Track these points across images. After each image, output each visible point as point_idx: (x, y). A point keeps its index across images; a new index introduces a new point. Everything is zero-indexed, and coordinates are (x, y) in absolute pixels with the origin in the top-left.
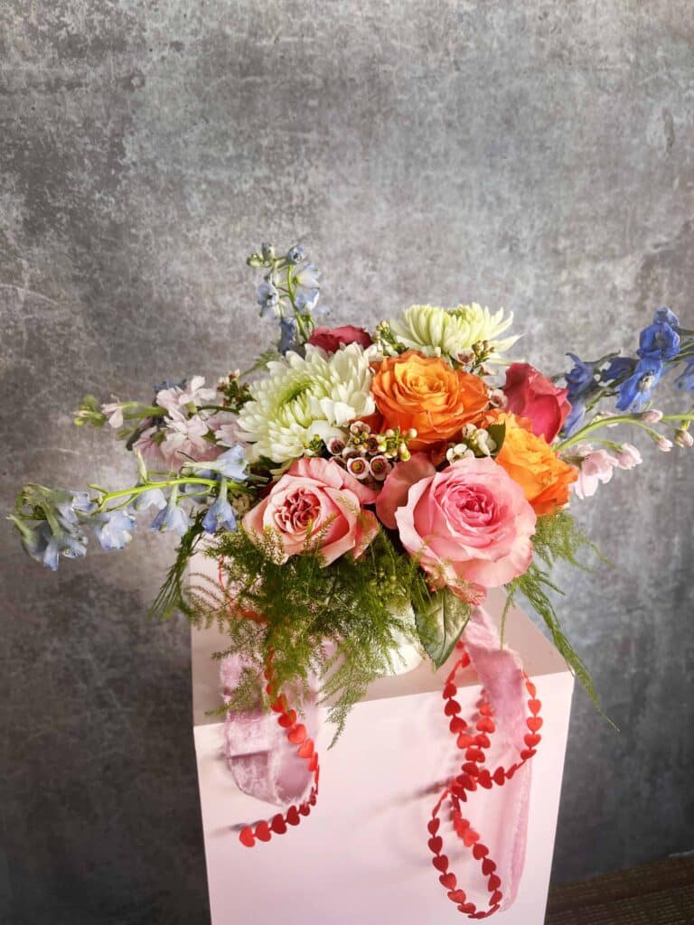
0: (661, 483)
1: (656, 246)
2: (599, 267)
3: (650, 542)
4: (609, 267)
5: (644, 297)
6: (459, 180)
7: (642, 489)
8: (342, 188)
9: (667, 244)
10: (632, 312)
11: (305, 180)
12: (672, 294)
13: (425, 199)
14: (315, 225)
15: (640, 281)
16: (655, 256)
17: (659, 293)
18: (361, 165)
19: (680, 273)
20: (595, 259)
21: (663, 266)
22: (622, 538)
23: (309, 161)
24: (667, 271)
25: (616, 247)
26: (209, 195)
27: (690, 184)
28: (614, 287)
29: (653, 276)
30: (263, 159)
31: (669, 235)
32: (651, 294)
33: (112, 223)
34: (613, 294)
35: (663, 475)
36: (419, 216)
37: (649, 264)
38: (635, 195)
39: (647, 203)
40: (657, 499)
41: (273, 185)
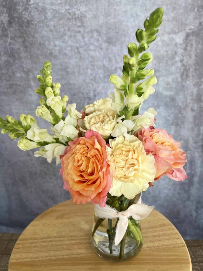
0: (195, 108)
1: (190, 30)
2: (171, 36)
3: (192, 128)
4: (174, 36)
5: (187, 46)
6: (124, 10)
7: (189, 110)
8: (90, 12)
9: (194, 29)
10: (182, 51)
11: (79, 10)
12: (197, 45)
13: (114, 15)
14: (82, 23)
15: (185, 41)
16: (190, 33)
17: (192, 45)
18: (95, 6)
19: (199, 39)
20: (169, 33)
21: (193, 36)
22: (182, 126)
23: (81, 4)
24: (194, 38)
25: (176, 30)
26: (53, 13)
27: (201, 10)
28: (176, 43)
29: (189, 39)
30: (68, 4)
31: (194, 26)
32: (189, 45)
33: (27, 20)
34: (176, 45)
35: (196, 106)
36: (112, 20)
37: (188, 35)
38: (182, 13)
39: (186, 16)
40: (194, 114)
41: (71, 11)
